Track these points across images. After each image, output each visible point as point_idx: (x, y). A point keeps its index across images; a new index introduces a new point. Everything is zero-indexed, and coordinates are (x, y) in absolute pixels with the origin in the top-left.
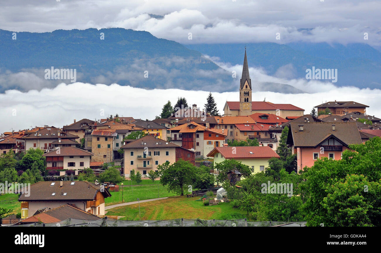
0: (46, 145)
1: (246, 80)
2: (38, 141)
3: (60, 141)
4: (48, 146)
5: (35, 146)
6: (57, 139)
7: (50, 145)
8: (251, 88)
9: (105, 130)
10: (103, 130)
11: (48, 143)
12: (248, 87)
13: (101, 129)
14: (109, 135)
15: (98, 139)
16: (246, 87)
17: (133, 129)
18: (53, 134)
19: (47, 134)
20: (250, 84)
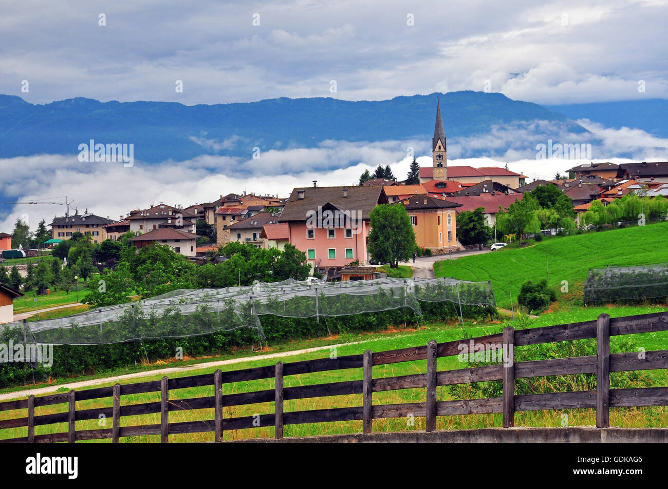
0: (155, 226)
1: (439, 138)
2: (145, 222)
3: (170, 221)
4: (157, 227)
5: (141, 227)
6: (166, 219)
7: (160, 226)
8: (445, 149)
9: (234, 207)
10: (232, 207)
11: (157, 224)
12: (442, 147)
13: (230, 206)
14: (237, 212)
15: (224, 219)
16: (440, 147)
17: (271, 205)
18: (164, 213)
19: (157, 214)
20: (444, 144)
